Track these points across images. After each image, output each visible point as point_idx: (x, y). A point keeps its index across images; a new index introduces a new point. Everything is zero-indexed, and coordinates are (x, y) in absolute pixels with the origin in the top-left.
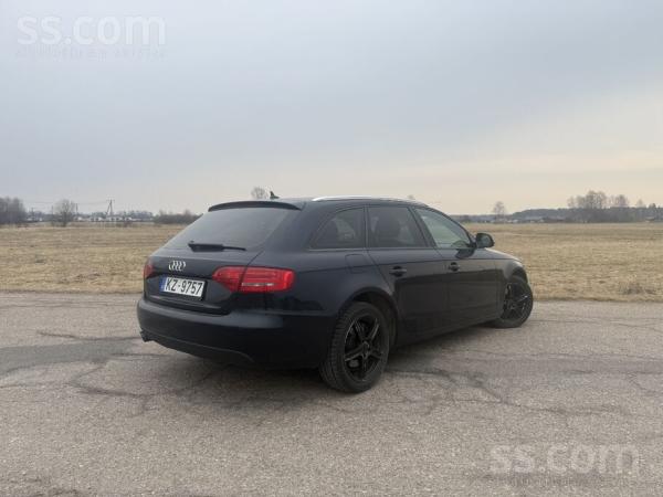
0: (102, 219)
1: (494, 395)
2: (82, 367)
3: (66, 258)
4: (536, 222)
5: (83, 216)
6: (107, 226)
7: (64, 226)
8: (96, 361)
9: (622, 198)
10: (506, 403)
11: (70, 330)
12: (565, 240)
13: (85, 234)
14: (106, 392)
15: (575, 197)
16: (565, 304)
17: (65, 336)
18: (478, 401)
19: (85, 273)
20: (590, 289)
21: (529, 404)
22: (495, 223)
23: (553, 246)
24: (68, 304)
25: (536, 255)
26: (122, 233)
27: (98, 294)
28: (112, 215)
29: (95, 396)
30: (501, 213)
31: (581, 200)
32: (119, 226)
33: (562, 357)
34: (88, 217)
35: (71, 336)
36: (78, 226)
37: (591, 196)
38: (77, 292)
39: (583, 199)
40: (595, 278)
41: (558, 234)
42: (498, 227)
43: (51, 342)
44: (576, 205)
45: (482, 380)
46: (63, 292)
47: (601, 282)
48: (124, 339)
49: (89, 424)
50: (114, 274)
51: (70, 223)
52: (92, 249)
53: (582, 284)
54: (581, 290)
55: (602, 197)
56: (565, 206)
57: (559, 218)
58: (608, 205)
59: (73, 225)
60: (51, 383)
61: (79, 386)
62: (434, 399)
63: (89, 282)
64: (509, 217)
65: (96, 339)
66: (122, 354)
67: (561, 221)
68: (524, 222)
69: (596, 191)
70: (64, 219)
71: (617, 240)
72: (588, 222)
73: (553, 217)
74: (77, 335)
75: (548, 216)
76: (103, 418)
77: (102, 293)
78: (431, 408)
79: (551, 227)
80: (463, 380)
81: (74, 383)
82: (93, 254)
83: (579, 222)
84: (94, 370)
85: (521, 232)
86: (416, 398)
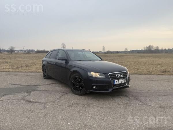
0: (21, 52)
1: (143, 103)
2: (24, 94)
3: (13, 62)
4: (135, 53)
5: (17, 51)
6: (23, 53)
7: (12, 53)
8: (28, 92)
9: (157, 47)
10: (147, 105)
11: (19, 83)
12: (144, 58)
13: (17, 56)
14: (33, 102)
15: (146, 47)
16: (151, 76)
17: (18, 85)
18: (139, 104)
19: (19, 66)
20: (153, 71)
21: (153, 105)
22: (125, 53)
23: (141, 59)
24: (16, 75)
25: (137, 62)
26: (28, 55)
27: (24, 72)
28: (24, 51)
29: (30, 103)
30: (127, 51)
31: (147, 47)
32: (26, 53)
33: (157, 91)
34: (18, 51)
35: (19, 85)
36: (15, 53)
37: (150, 47)
38: (19, 72)
39: (148, 47)
40: (154, 68)
41: (142, 56)
42: (126, 54)
43: (13, 86)
44: (146, 49)
45: (137, 98)
46: (14, 72)
47: (156, 69)
48: (34, 86)
49: (30, 112)
50: (27, 66)
51: (13, 53)
52: (20, 60)
53: (151, 70)
54: (151, 71)
55: (152, 47)
56: (143, 49)
57: (141, 52)
58: (154, 49)
59: (14, 53)
60: (16, 99)
61: (24, 100)
62: (126, 104)
63: (20, 69)
64: (128, 52)
65: (26, 86)
66: (35, 90)
67: (142, 53)
68: (132, 53)
69: (151, 45)
70: (12, 51)
71: (157, 58)
72: (149, 53)
73: (140, 52)
74: (21, 84)
75: (138, 52)
76: (33, 110)
77: (25, 72)
78: (126, 107)
79: (140, 54)
80: (132, 98)
81: (23, 99)
82: (20, 61)
83: (146, 53)
84: (28, 95)
85: (132, 56)
86: (121, 103)
